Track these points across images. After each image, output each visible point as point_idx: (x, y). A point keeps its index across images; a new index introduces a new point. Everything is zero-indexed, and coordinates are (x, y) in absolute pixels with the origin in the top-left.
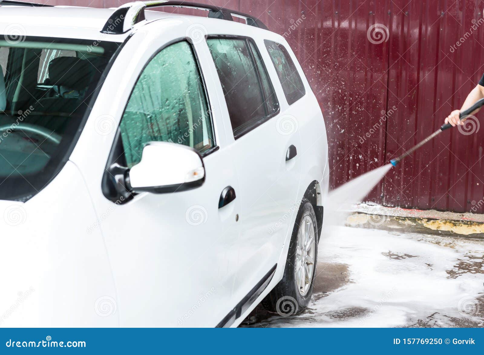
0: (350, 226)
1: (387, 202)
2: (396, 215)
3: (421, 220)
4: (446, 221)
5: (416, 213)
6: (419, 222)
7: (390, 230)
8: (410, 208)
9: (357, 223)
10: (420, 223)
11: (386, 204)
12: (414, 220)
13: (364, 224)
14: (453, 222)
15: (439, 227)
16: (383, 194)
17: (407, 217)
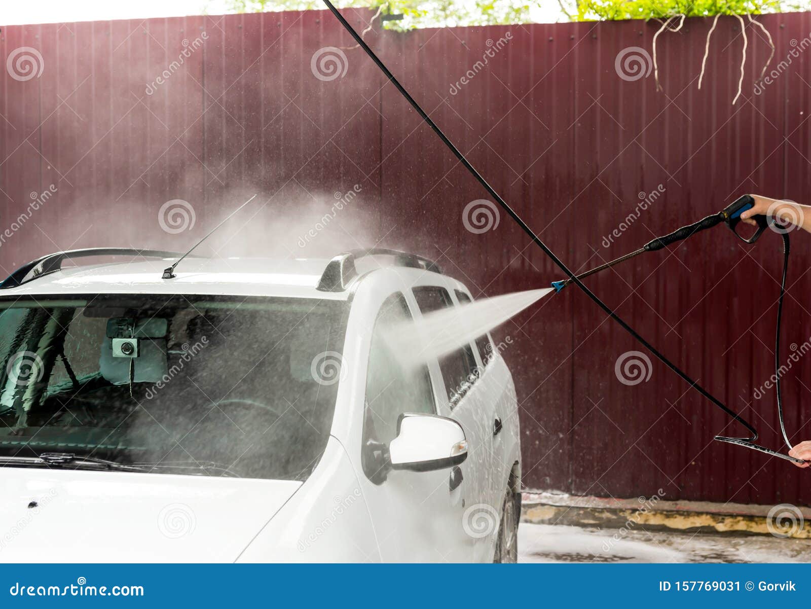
0: (531, 522)
1: (578, 489)
2: (590, 506)
3: (624, 511)
4: (656, 512)
5: (616, 503)
6: (621, 514)
7: (584, 526)
8: (607, 496)
9: (540, 519)
10: (623, 515)
11: (576, 493)
12: (613, 511)
13: (550, 520)
14: (665, 513)
15: (646, 520)
16: (572, 481)
17: (605, 509)
